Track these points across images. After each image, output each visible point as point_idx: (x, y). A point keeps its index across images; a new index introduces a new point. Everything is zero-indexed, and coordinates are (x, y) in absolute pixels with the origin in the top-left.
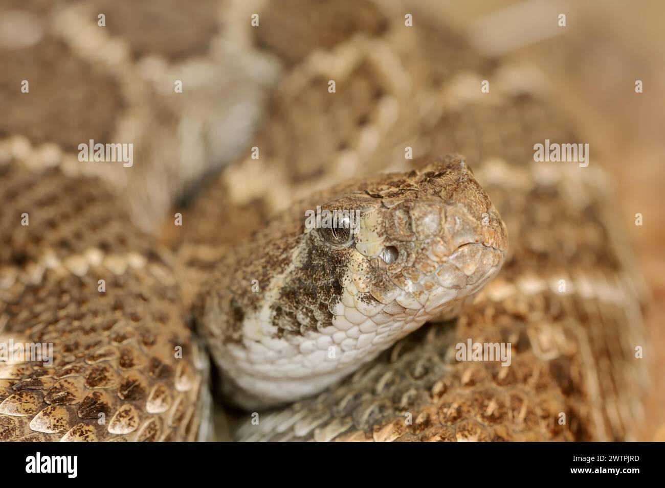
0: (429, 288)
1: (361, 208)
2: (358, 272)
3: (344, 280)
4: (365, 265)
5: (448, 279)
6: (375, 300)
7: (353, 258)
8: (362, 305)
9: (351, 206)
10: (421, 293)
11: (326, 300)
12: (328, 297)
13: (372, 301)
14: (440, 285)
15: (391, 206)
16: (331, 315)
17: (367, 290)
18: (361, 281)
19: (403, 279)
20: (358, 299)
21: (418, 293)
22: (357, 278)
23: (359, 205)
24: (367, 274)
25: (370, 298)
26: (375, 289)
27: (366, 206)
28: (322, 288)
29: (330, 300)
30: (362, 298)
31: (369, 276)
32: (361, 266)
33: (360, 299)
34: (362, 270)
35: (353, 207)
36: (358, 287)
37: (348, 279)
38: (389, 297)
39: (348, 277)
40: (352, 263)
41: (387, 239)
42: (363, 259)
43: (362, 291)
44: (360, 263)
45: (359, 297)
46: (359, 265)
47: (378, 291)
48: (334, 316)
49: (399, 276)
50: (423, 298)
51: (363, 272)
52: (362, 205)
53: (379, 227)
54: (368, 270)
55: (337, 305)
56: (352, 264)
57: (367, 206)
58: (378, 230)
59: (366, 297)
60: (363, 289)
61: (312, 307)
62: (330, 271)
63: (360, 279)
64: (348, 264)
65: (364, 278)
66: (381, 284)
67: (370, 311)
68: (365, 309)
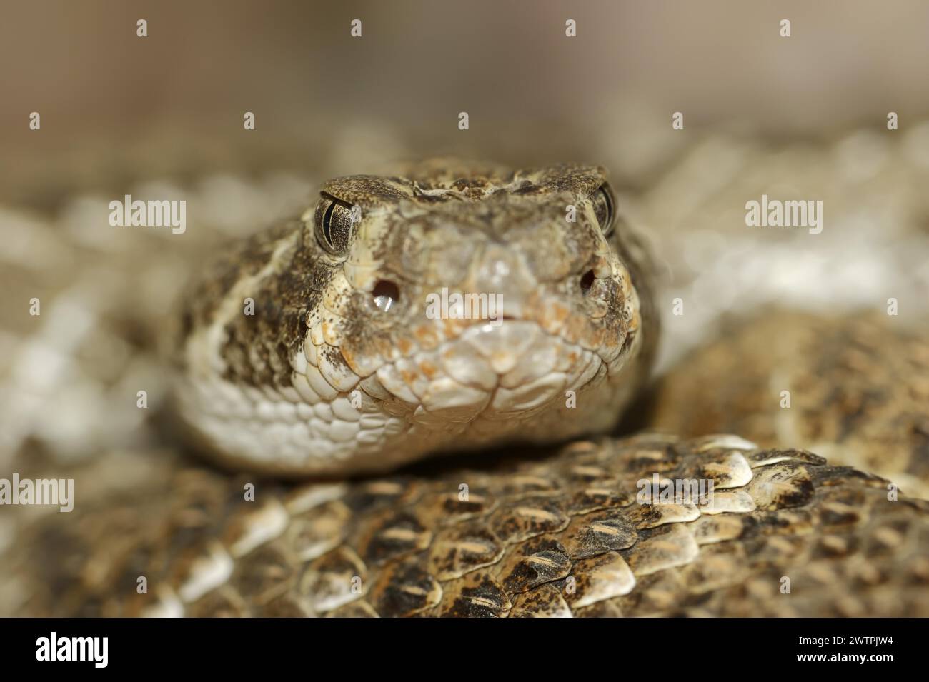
0: (429, 373)
1: (369, 204)
2: (332, 309)
3: (311, 315)
4: (345, 300)
5: (461, 369)
6: (346, 364)
7: (333, 283)
8: (327, 367)
9: (356, 195)
10: (414, 377)
11: (287, 340)
12: (292, 337)
13: (342, 365)
14: (447, 374)
15: (408, 215)
16: (290, 370)
17: (336, 343)
18: (332, 325)
19: (387, 342)
20: (322, 355)
21: (409, 375)
22: (328, 319)
23: (368, 199)
24: (344, 316)
25: (339, 358)
26: (347, 345)
27: (375, 203)
28: (288, 317)
29: (293, 343)
30: (328, 355)
31: (345, 320)
32: (338, 300)
33: (325, 355)
34: (338, 306)
35: (359, 198)
36: (325, 333)
37: (317, 315)
38: (365, 364)
39: (317, 311)
40: (329, 290)
41: (384, 269)
42: (346, 290)
43: (329, 342)
44: (339, 295)
45: (324, 352)
46: (336, 298)
47: (351, 350)
48: (293, 372)
49: (384, 335)
50: (419, 386)
51: (338, 311)
52: (371, 199)
53: (379, 243)
54: (346, 310)
55: (299, 354)
56: (328, 292)
57: (378, 202)
58: (375, 248)
59: (334, 355)
60: (332, 339)
61: (269, 345)
62: (304, 294)
63: (331, 320)
64: (324, 291)
65: (337, 320)
66: (358, 339)
67: (337, 381)
68: (331, 375)
